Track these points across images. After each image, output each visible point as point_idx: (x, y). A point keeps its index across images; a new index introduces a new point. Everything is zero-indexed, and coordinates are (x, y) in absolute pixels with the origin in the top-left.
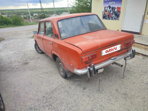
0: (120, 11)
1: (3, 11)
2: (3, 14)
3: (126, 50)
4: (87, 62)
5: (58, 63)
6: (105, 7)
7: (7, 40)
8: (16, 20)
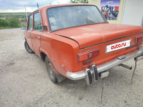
0: (118, 10)
1: (1, 14)
2: (1, 16)
3: (136, 48)
4: (85, 62)
5: (48, 63)
6: (102, 7)
7: (2, 40)
8: (13, 22)
